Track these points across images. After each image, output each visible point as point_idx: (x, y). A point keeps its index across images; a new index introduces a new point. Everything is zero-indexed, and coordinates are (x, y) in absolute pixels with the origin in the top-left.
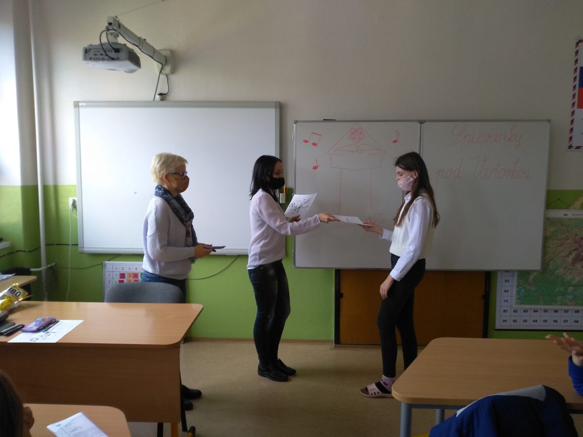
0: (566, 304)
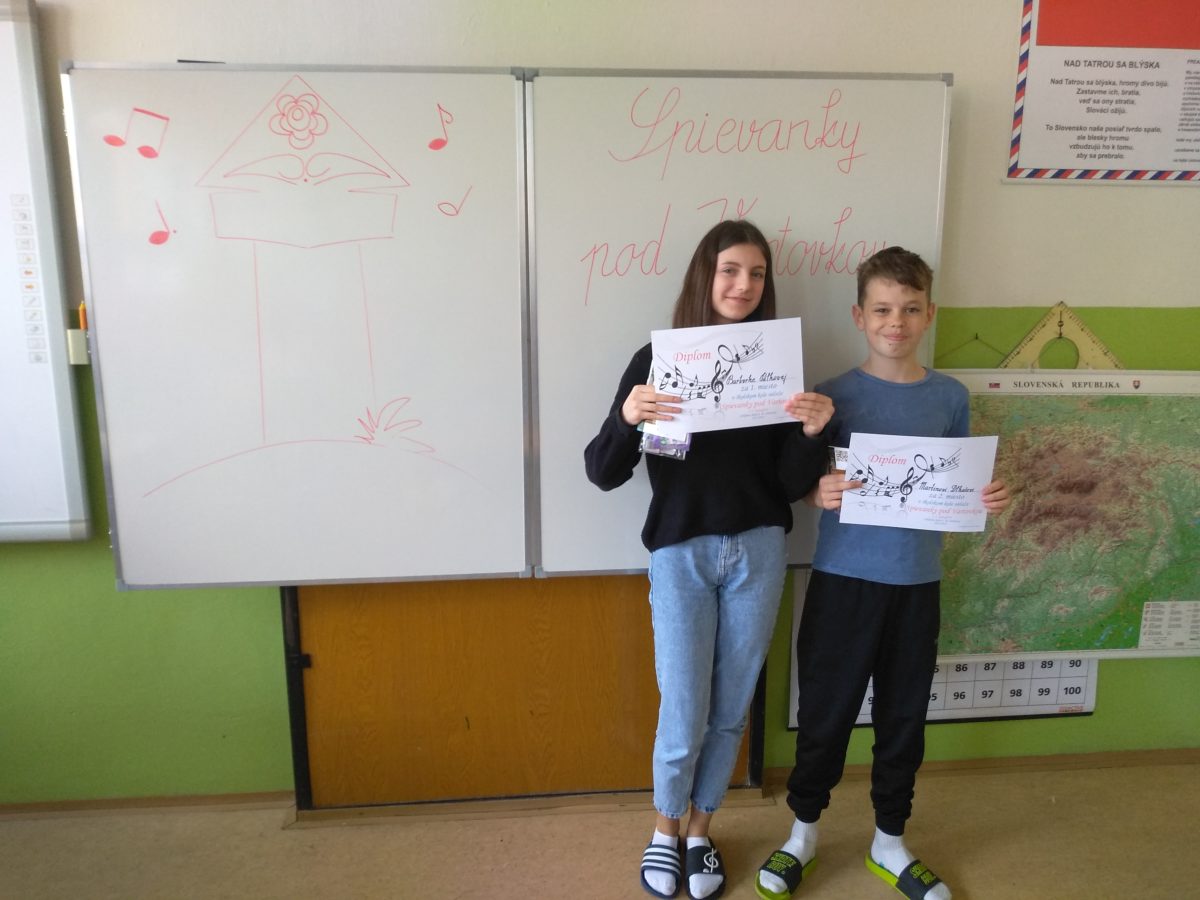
0: (988, 650)
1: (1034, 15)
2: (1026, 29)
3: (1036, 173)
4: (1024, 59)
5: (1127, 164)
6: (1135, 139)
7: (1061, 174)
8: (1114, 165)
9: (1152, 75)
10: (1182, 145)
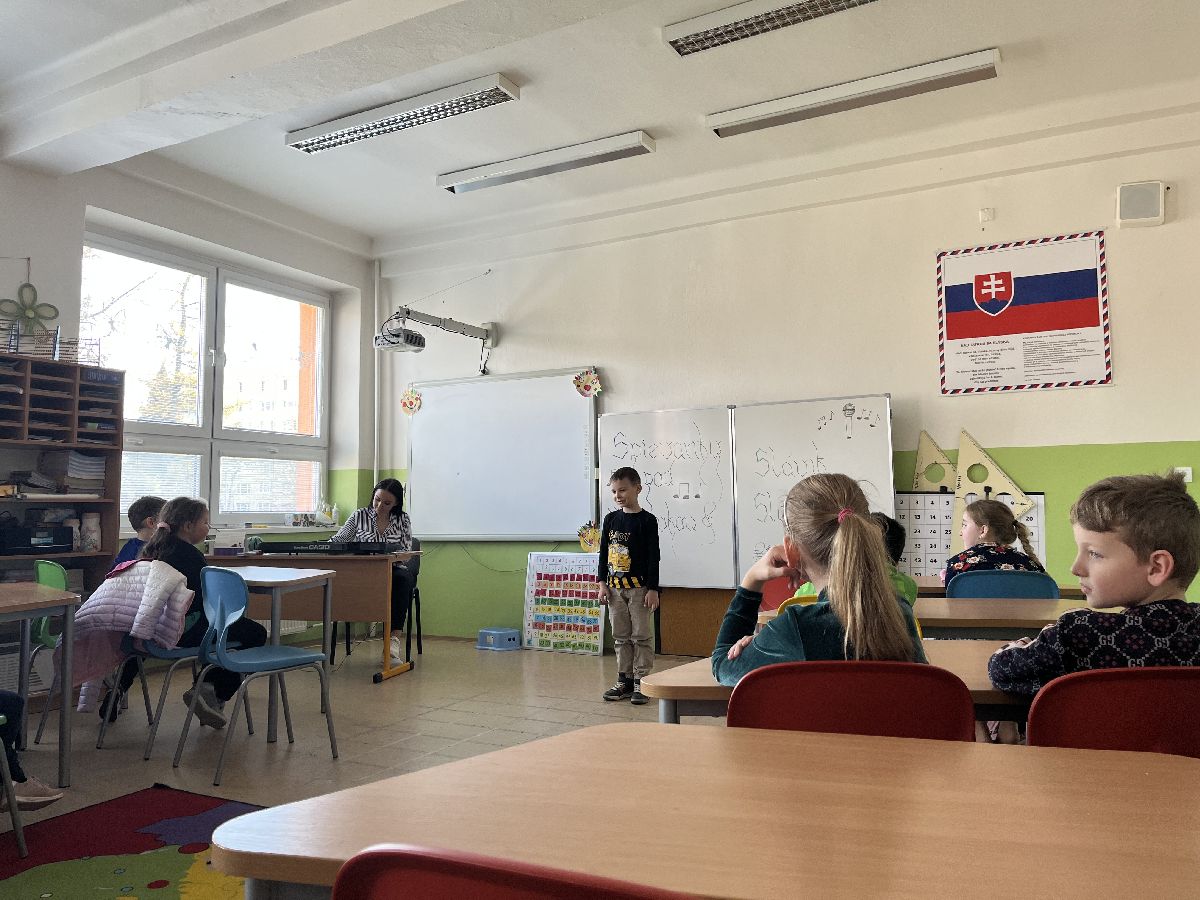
1: (944, 328)
2: (941, 336)
3: (955, 391)
4: (941, 347)
5: (1002, 383)
6: (1001, 373)
7: (967, 391)
8: (995, 385)
9: (1005, 346)
10: (1027, 374)
